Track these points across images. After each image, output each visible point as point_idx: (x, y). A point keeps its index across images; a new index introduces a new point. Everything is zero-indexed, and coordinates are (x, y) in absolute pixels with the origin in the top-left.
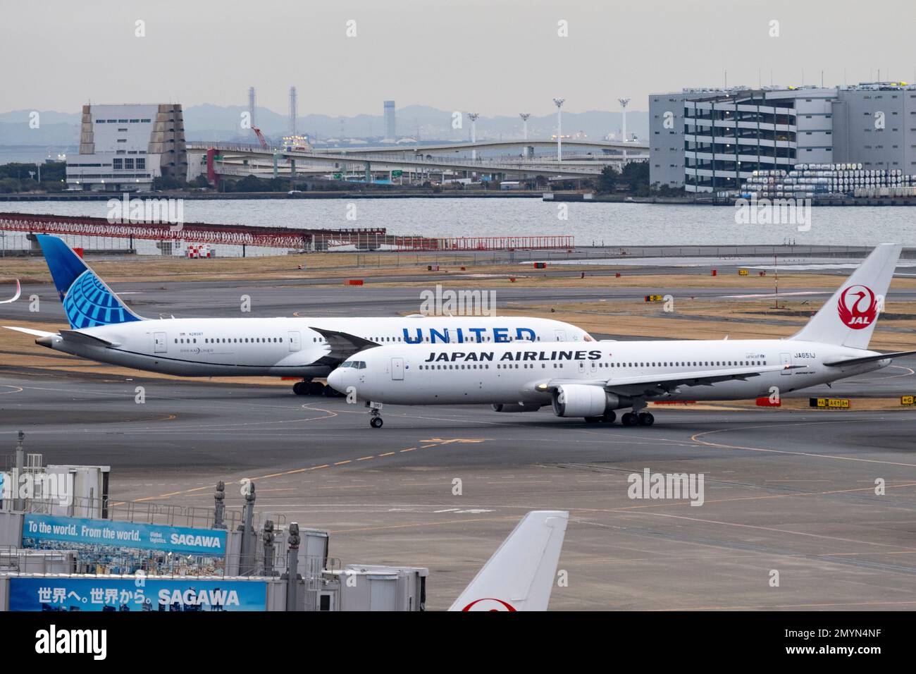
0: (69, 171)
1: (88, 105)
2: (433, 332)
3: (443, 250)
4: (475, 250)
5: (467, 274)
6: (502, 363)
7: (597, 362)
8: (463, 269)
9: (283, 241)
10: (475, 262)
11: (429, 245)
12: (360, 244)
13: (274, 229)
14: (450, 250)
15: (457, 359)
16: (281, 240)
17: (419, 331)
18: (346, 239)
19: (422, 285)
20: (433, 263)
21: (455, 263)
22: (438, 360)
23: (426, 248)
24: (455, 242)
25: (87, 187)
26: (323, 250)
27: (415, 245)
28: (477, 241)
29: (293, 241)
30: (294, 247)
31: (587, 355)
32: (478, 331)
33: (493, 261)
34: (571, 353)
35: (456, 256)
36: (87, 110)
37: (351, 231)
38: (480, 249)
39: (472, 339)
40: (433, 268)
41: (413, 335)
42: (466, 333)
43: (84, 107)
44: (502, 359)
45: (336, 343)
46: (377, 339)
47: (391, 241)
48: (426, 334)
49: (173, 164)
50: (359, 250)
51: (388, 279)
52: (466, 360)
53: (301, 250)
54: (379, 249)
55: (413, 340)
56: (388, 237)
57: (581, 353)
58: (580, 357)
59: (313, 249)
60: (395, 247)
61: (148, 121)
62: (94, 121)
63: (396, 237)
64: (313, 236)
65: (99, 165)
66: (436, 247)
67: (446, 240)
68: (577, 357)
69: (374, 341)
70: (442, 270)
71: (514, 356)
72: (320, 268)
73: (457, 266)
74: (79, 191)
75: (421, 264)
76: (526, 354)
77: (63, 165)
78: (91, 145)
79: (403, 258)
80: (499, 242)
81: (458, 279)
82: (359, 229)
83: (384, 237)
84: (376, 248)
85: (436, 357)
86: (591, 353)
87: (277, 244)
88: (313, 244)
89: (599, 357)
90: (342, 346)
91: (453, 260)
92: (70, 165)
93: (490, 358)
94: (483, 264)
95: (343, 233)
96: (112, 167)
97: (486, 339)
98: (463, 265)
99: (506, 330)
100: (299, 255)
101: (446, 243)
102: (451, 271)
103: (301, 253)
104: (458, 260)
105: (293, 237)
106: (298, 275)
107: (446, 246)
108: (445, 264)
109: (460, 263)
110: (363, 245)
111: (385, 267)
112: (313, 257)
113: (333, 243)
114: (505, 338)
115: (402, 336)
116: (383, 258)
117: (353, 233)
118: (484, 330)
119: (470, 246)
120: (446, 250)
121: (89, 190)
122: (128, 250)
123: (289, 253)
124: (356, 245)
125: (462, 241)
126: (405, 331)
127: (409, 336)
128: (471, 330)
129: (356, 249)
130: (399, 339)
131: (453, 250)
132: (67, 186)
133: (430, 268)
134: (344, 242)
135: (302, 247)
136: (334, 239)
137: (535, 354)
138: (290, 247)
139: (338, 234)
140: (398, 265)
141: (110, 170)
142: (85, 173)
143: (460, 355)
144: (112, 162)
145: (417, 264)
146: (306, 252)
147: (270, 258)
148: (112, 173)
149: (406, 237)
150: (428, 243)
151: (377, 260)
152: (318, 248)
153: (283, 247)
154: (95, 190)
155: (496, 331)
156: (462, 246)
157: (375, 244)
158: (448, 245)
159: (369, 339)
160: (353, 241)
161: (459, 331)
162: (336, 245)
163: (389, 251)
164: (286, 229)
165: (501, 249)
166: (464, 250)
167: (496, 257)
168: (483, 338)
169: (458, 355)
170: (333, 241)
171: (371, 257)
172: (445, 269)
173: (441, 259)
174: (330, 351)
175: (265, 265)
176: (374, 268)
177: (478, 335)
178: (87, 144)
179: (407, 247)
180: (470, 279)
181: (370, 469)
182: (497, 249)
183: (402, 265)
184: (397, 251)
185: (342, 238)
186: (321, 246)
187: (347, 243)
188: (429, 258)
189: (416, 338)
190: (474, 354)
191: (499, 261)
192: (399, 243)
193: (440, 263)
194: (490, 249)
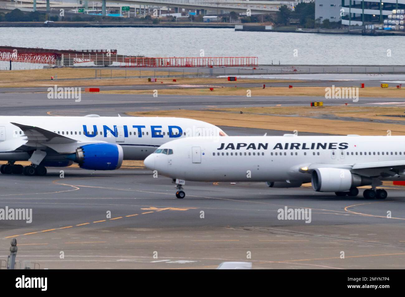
2: (106, 128)
3: (159, 66)
4: (183, 66)
5: (178, 84)
6: (274, 151)
7: (345, 151)
8: (175, 80)
9: (39, 58)
10: (183, 76)
11: (150, 62)
12: (98, 62)
13: (33, 49)
14: (165, 67)
15: (241, 148)
16: (38, 58)
17: (95, 127)
18: (87, 58)
19: (144, 92)
20: (152, 76)
21: (169, 76)
22: (226, 149)
23: (147, 65)
24: (168, 61)
26: (70, 66)
27: (139, 62)
28: (185, 60)
29: (47, 58)
30: (48, 63)
31: (338, 146)
32: (139, 128)
33: (197, 75)
34: (326, 144)
35: (169, 71)
37: (91, 51)
38: (187, 66)
39: (135, 133)
40: (152, 80)
41: (90, 130)
42: (130, 129)
44: (275, 148)
45: (32, 135)
46: (63, 133)
47: (121, 59)
48: (100, 129)
50: (96, 66)
51: (118, 87)
52: (248, 149)
53: (53, 66)
54: (112, 65)
55: (91, 133)
56: (119, 56)
57: (333, 145)
58: (333, 147)
59: (62, 65)
60: (123, 64)
63: (124, 56)
64: (63, 55)
66: (154, 64)
67: (162, 59)
68: (330, 147)
69: (61, 134)
70: (159, 82)
71: (284, 146)
72: (67, 79)
73: (170, 78)
75: (143, 77)
76: (292, 145)
79: (129, 72)
80: (201, 61)
81: (171, 88)
82: (97, 50)
83: (115, 56)
84: (109, 64)
85: (225, 146)
86: (341, 144)
87: (35, 60)
88: (62, 61)
89: (346, 147)
90: (36, 137)
91: (167, 74)
93: (265, 147)
94: (190, 77)
95: (85, 53)
97: (145, 133)
98: (174, 78)
99: (160, 127)
100: (52, 69)
101: (162, 62)
102: (165, 82)
103: (53, 68)
104: (171, 74)
105: (47, 56)
106: (51, 84)
107: (162, 64)
108: (161, 77)
109: (172, 76)
110: (100, 62)
111: (116, 79)
112: (61, 71)
113: (77, 60)
114: (160, 133)
115: (82, 131)
116: (115, 72)
117: (93, 53)
118: (144, 127)
119: (180, 64)
120: (161, 67)
123: (45, 67)
124: (95, 62)
125: (174, 60)
126: (85, 127)
127: (88, 131)
128: (134, 127)
129: (94, 65)
130: (80, 133)
131: (167, 67)
133: (150, 80)
134: (85, 60)
135: (54, 63)
136: (78, 57)
137: (299, 145)
138: (45, 63)
139: (80, 54)
140: (126, 77)
143: (243, 145)
145: (140, 77)
146: (57, 67)
147: (29, 71)
149: (131, 57)
150: (149, 61)
151: (110, 73)
152: (66, 63)
153: (40, 62)
155: (153, 127)
156: (174, 64)
157: (109, 62)
158: (164, 63)
159: (57, 133)
160: (93, 59)
161: (125, 128)
162: (79, 62)
163: (119, 67)
164: (42, 50)
165: (203, 66)
166: (176, 66)
167: (199, 72)
168: (143, 133)
169: (241, 145)
170: (77, 59)
171: (105, 71)
172: (161, 81)
173: (158, 74)
174: (27, 141)
175: (26, 77)
176: (108, 79)
177: (140, 131)
179: (133, 64)
180: (180, 89)
182: (200, 66)
183: (129, 77)
184: (125, 67)
185: (84, 57)
186: (68, 62)
187: (88, 60)
188: (149, 72)
189: (92, 132)
190: (253, 144)
191: (200, 75)
192: (127, 61)
193: (157, 76)
194: (194, 66)
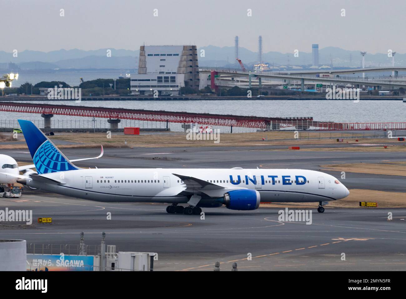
0: (132, 83)
1: (143, 46)
3: (345, 130)
4: (364, 130)
5: (359, 144)
8: (357, 141)
9: (254, 124)
10: (364, 137)
11: (338, 127)
12: (298, 126)
13: (248, 117)
14: (349, 130)
16: (253, 124)
18: (290, 123)
19: (333, 150)
20: (340, 137)
21: (352, 137)
23: (336, 129)
24: (352, 125)
25: (142, 92)
26: (277, 130)
27: (330, 126)
28: (365, 125)
29: (260, 124)
30: (260, 127)
33: (374, 136)
35: (353, 133)
36: (143, 48)
37: (293, 118)
38: (367, 129)
40: (340, 140)
43: (141, 47)
47: (316, 124)
49: (191, 80)
50: (297, 129)
51: (314, 146)
53: (264, 130)
54: (309, 129)
56: (314, 122)
59: (271, 129)
60: (318, 128)
61: (178, 55)
62: (146, 55)
63: (319, 122)
64: (271, 122)
65: (149, 80)
66: (342, 128)
67: (347, 124)
70: (345, 141)
72: (275, 140)
73: (353, 139)
74: (137, 95)
75: (333, 138)
77: (129, 80)
78: (145, 69)
79: (322, 134)
80: (378, 126)
81: (354, 147)
82: (297, 118)
83: (311, 122)
84: (307, 128)
87: (250, 126)
88: (271, 126)
91: (351, 135)
92: (133, 80)
94: (369, 138)
95: (288, 120)
96: (157, 81)
98: (357, 139)
100: (263, 132)
101: (347, 126)
102: (350, 142)
103: (264, 131)
104: (354, 136)
105: (260, 122)
106: (262, 143)
107: (347, 128)
108: (347, 138)
109: (355, 137)
110: (300, 127)
111: (312, 139)
112: (270, 133)
113: (282, 125)
116: (311, 134)
117: (294, 120)
119: (361, 127)
120: (347, 130)
121: (143, 94)
122: (165, 129)
123: (258, 131)
124: (296, 127)
125: (357, 125)
129: (296, 129)
131: (351, 130)
132: (131, 92)
133: (338, 140)
134: (289, 125)
135: (265, 128)
136: (283, 123)
138: (258, 127)
139: (285, 120)
140: (319, 138)
141: (155, 83)
142: (141, 85)
144: (157, 79)
145: (330, 138)
146: (267, 131)
147: (246, 134)
148: (157, 85)
149: (324, 122)
150: (337, 126)
151: (307, 135)
152: (274, 128)
153: (254, 127)
154: (147, 94)
156: (357, 128)
157: (307, 126)
158: (349, 127)
160: (294, 124)
162: (284, 127)
163: (314, 130)
164: (256, 117)
165: (379, 129)
166: (358, 130)
167: (376, 134)
170: (282, 124)
171: (304, 134)
172: (347, 141)
173: (345, 135)
175: (243, 138)
176: (306, 140)
178: (143, 68)
179: (325, 128)
180: (361, 147)
181: (302, 255)
182: (377, 129)
183: (322, 138)
184: (319, 130)
185: (288, 123)
186: (276, 127)
187: (291, 125)
188: (337, 134)
191: (378, 136)
192: (320, 126)
193: (344, 137)
194: (372, 130)
